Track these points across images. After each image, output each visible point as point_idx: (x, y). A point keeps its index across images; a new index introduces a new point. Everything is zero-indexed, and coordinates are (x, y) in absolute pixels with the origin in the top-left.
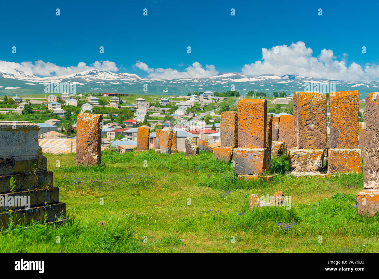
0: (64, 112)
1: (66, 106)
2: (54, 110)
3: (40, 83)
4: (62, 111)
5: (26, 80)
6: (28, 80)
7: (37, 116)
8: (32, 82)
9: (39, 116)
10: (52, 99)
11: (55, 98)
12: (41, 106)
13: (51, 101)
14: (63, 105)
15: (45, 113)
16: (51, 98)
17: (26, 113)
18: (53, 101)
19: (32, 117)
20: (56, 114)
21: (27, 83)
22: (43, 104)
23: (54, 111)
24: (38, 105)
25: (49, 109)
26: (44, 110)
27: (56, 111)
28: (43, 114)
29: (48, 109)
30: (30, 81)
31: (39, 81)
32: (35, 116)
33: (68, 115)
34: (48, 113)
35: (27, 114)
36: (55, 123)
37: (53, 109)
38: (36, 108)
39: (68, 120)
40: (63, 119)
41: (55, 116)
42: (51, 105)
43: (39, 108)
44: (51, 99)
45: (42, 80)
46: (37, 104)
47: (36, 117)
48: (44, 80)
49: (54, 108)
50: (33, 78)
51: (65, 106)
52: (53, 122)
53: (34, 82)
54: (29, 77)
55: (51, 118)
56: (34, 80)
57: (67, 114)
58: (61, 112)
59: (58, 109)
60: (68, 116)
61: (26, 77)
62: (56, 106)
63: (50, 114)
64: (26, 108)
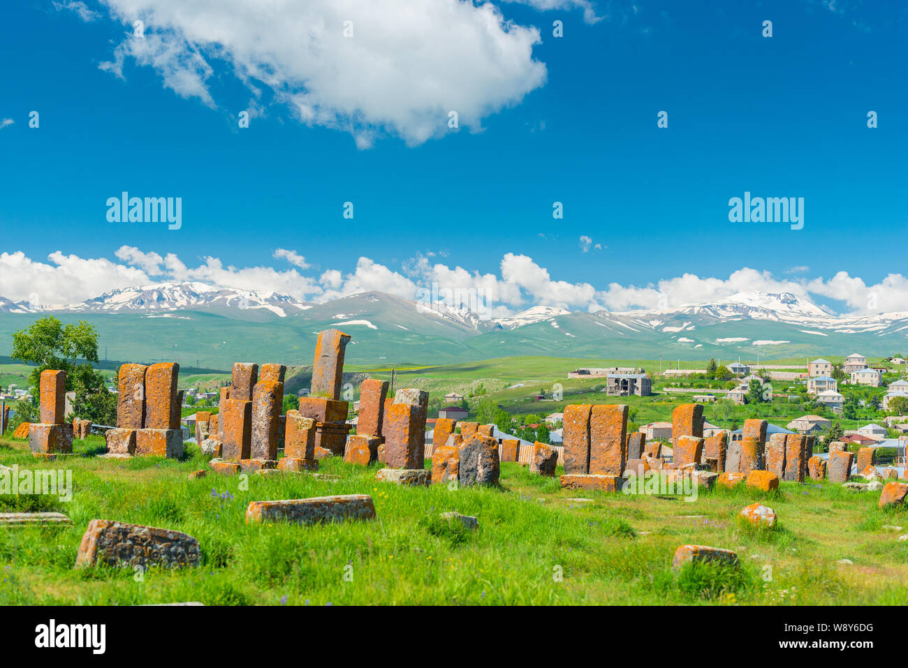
0: (842, 399)
1: (852, 386)
2: (820, 394)
3: (836, 331)
4: (839, 398)
5: (802, 322)
6: (809, 322)
7: (778, 409)
8: (816, 329)
9: (783, 409)
10: (820, 369)
11: (826, 366)
12: (793, 385)
13: (817, 372)
14: (844, 383)
15: (798, 402)
16: (817, 366)
17: (754, 400)
18: (823, 372)
19: (764, 411)
20: (823, 405)
21: (804, 331)
22: (797, 380)
23: (818, 397)
24: (787, 382)
25: (810, 391)
26: (795, 394)
27: (824, 397)
28: (793, 403)
29: (808, 392)
30: (814, 325)
31: (834, 325)
32: (772, 407)
33: (852, 407)
34: (805, 401)
35: (754, 404)
36: (814, 424)
37: (819, 392)
38: (780, 391)
39: (850, 418)
40: (838, 416)
41: (819, 409)
42: (814, 382)
43: (785, 390)
44: (818, 369)
45: (840, 324)
46: (783, 381)
47: (775, 410)
48: (846, 324)
49: (821, 390)
50: (819, 320)
51: (848, 385)
52: (810, 422)
53: (821, 327)
54: (810, 316)
55: (809, 412)
56: (821, 323)
57: (850, 404)
58: (836, 400)
59: (830, 394)
60: (850, 411)
61: (805, 315)
62: (826, 386)
63: (807, 403)
64: (754, 389)
